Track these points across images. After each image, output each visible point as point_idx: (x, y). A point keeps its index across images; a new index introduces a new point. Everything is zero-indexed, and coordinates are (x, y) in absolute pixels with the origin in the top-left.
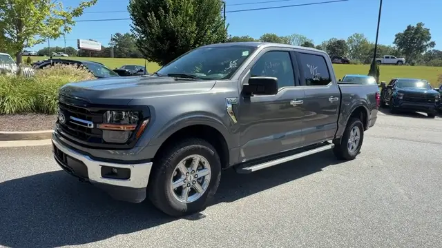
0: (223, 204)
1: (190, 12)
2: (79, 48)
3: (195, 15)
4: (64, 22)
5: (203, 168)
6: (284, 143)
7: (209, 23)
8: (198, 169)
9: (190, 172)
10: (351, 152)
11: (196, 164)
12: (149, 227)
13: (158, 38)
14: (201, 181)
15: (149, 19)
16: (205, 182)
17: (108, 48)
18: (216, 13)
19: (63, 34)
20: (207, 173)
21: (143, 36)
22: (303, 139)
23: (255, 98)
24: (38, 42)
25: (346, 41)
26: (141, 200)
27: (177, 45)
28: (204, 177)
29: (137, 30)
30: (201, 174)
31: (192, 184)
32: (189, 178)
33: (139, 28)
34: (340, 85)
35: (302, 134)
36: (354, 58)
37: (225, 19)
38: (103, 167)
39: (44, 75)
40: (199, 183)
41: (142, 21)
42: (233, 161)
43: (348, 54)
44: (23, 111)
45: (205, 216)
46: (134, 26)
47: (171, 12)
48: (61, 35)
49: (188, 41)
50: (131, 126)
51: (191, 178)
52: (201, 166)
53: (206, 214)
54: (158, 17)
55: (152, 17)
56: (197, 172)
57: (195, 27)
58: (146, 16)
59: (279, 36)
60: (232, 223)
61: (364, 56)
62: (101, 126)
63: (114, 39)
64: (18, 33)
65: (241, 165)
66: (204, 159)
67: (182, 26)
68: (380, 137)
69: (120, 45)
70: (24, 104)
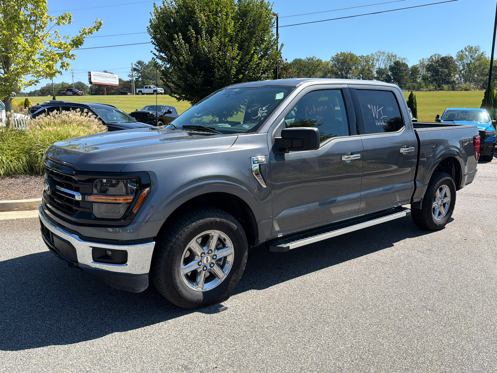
0: (252, 293)
1: (229, 31)
2: (91, 83)
3: (237, 35)
4: (61, 56)
5: (224, 246)
6: (335, 211)
7: (256, 44)
8: (217, 248)
9: (206, 252)
10: (437, 219)
11: (213, 243)
12: (153, 323)
13: (188, 68)
14: (221, 263)
15: (176, 43)
16: (226, 265)
17: (127, 82)
18: (266, 30)
19: (60, 72)
20: (229, 252)
21: (168, 66)
22: (363, 205)
23: (292, 155)
24: (31, 83)
25: (455, 58)
26: (143, 289)
27: (213, 76)
28: (225, 258)
29: (161, 58)
30: (221, 254)
31: (209, 267)
32: (205, 260)
33: (163, 55)
34: (417, 130)
35: (359, 199)
36: (465, 81)
37: (277, 38)
38: (94, 249)
39: (38, 127)
40: (219, 265)
41: (167, 46)
42: (263, 236)
43: (457, 76)
44: (15, 174)
45: (226, 308)
46: (157, 53)
47: (204, 32)
48: (57, 74)
49: (228, 70)
50: (129, 198)
51: (207, 260)
52: (221, 244)
53: (227, 306)
54: (187, 39)
55: (179, 40)
56: (216, 252)
57: (236, 51)
58: (171, 39)
59: (358, 55)
60: (260, 317)
61: (481, 77)
62: (91, 198)
63: (135, 70)
64: (5, 73)
65: (276, 241)
66: (224, 235)
67: (220, 50)
68: (487, 196)
69: (142, 77)
70: (15, 164)
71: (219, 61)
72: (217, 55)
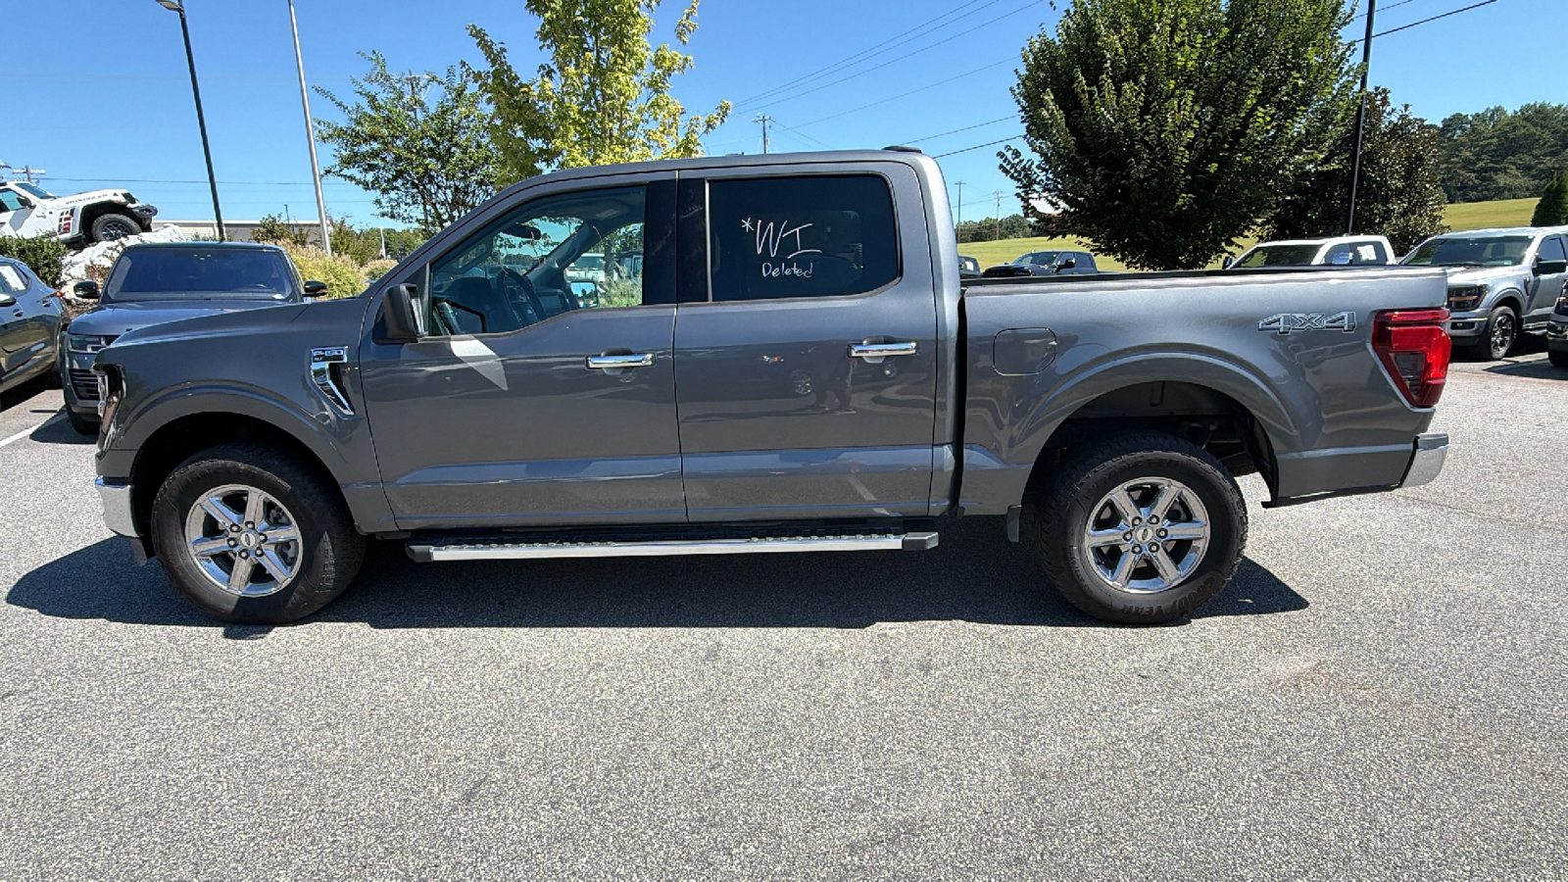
9: (241, 523)
10: (1123, 587)
20: (290, 536)
56: (264, 529)
66: (275, 500)
71: (1147, 138)
72: (1138, 124)
